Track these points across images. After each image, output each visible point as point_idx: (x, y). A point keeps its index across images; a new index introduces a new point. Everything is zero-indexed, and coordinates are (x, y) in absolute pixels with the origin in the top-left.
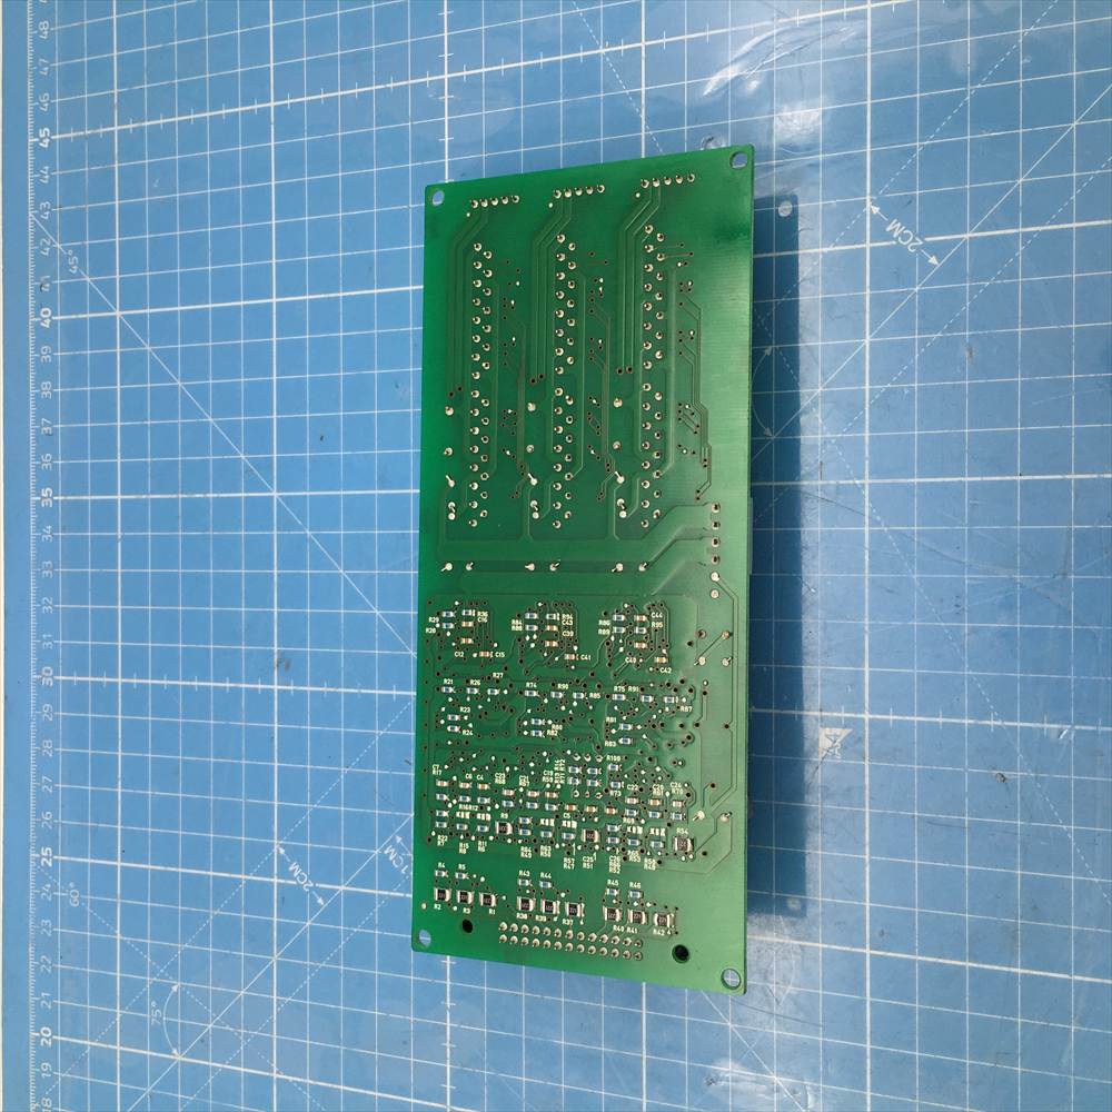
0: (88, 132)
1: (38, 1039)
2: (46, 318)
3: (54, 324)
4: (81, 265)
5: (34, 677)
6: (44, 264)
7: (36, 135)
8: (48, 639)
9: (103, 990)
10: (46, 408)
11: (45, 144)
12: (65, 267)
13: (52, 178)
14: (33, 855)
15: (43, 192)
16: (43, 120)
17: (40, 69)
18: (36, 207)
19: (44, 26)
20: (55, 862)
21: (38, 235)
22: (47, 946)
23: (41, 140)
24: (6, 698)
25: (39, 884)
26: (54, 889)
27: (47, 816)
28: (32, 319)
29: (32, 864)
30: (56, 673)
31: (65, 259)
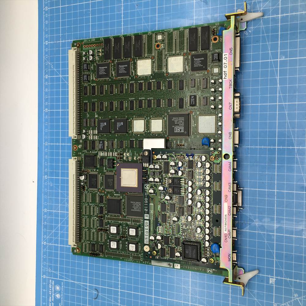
0: (55, 42)
1: (44, 211)
2: (47, 76)
3: (48, 78)
4: (54, 67)
5: (44, 144)
6: (46, 67)
7: (45, 42)
8: (46, 137)
9: (57, 201)
10: (46, 93)
11: (47, 44)
12: (51, 67)
13: (48, 51)
14: (43, 177)
15: (46, 53)
16: (46, 39)
17: (46, 30)
18: (45, 56)
19: (47, 22)
20: (48, 178)
21: (45, 61)
22: (46, 194)
23: (46, 43)
24: (38, 148)
25: (44, 182)
26: (47, 183)
27: (46, 170)
28: (44, 77)
29: (43, 179)
30: (48, 143)
31: (50, 66)
